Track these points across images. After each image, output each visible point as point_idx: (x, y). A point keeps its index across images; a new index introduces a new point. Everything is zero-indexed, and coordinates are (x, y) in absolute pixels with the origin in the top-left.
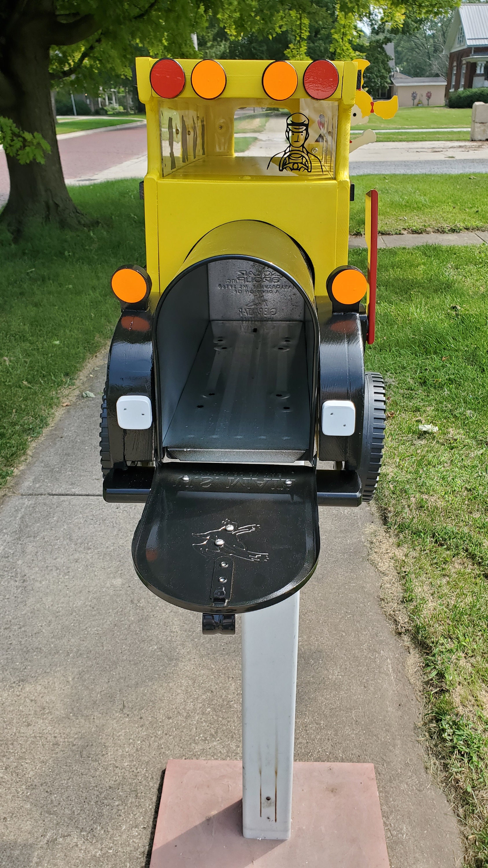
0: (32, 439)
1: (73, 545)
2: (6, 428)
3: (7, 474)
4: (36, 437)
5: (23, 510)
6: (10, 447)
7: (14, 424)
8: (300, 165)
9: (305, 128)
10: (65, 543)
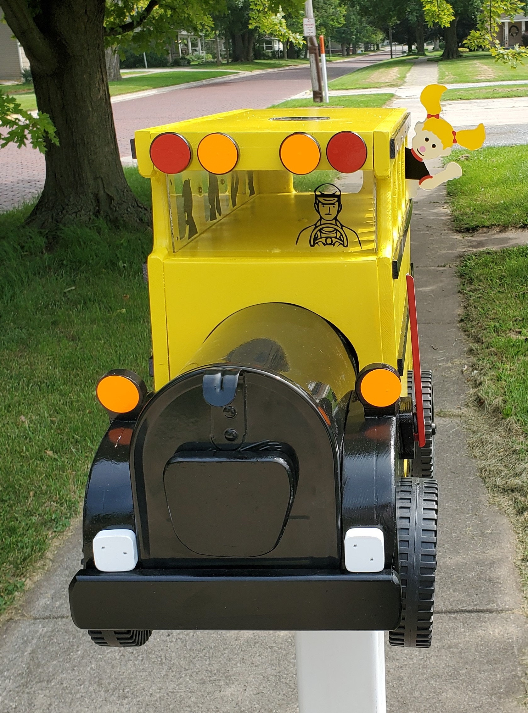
0: (54, 534)
1: (102, 693)
3: (16, 588)
4: (60, 532)
5: (35, 641)
6: (23, 548)
7: (29, 514)
8: (334, 240)
9: (336, 199)
10: (91, 689)
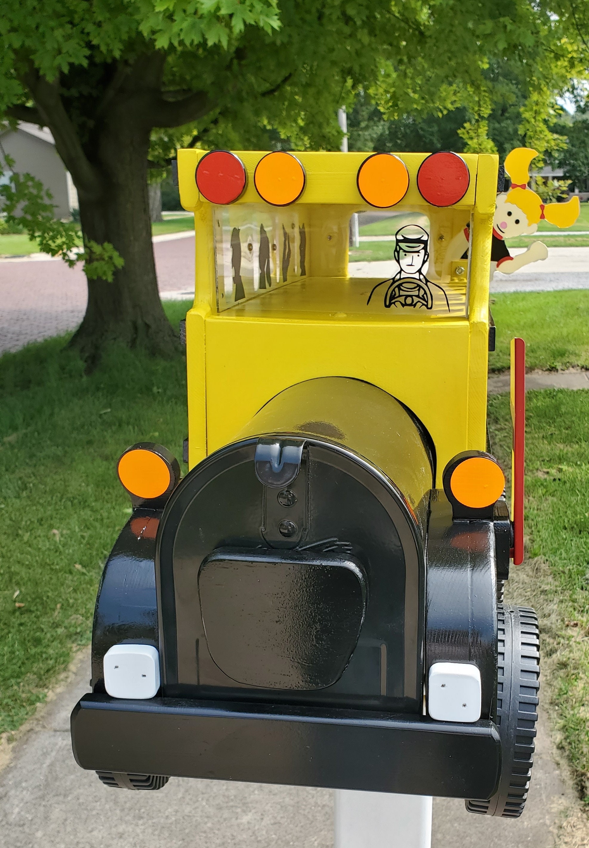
0: (78, 647)
1: (118, 812)
2: (45, 630)
3: (38, 699)
4: (84, 645)
5: (54, 754)
6: (47, 659)
7: (56, 625)
8: (416, 299)
9: (422, 246)
10: (107, 807)
